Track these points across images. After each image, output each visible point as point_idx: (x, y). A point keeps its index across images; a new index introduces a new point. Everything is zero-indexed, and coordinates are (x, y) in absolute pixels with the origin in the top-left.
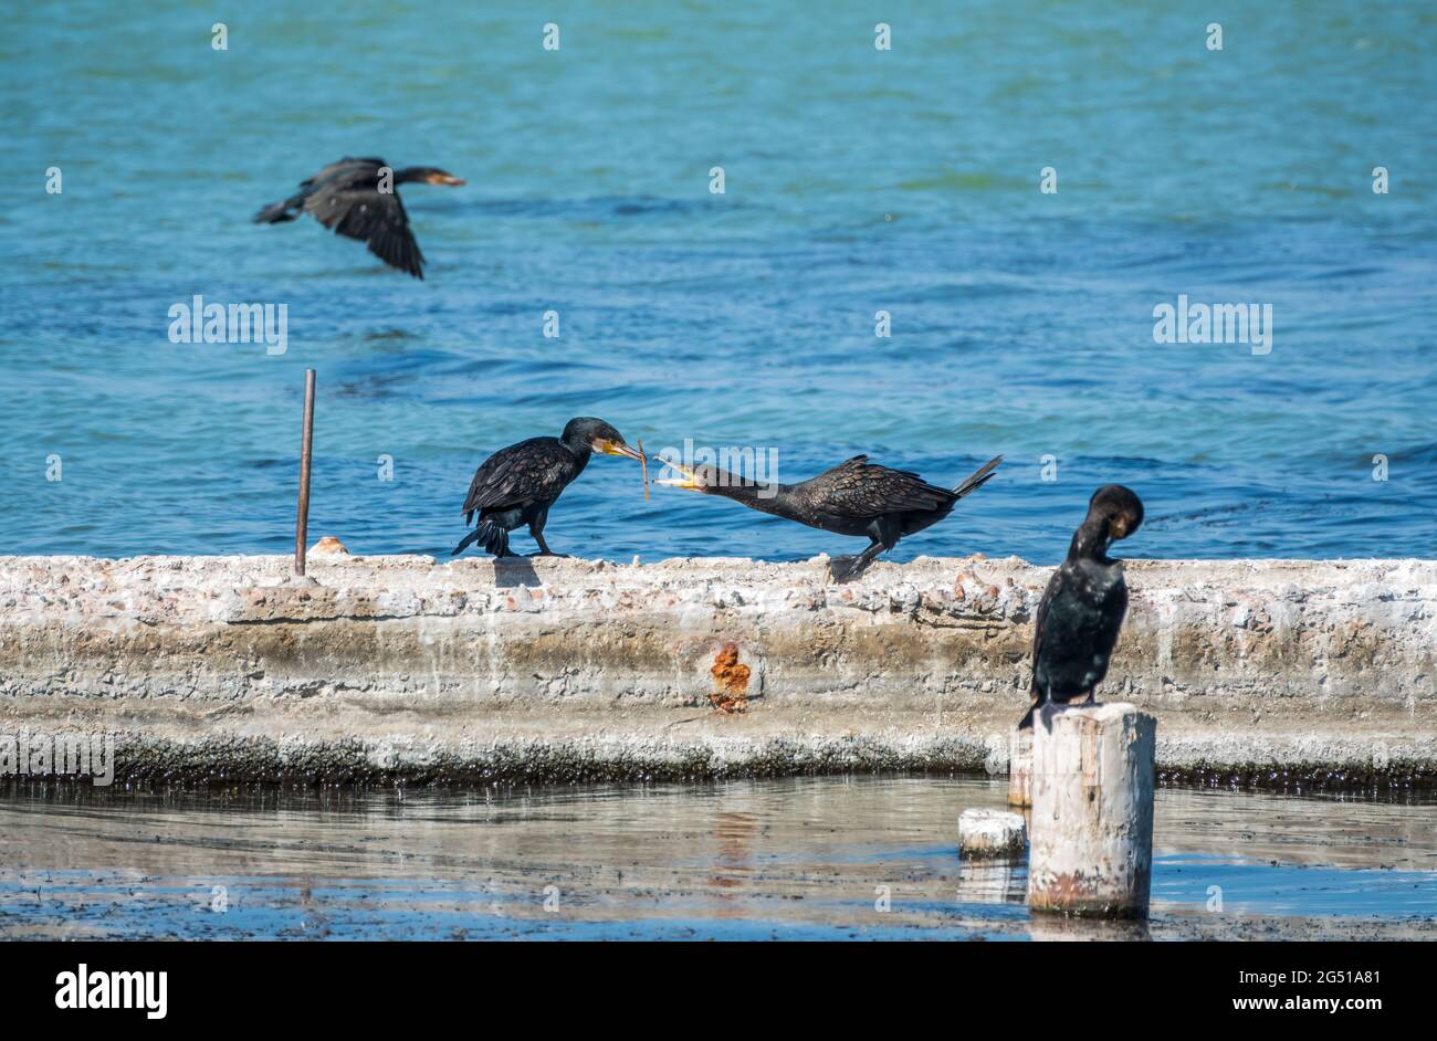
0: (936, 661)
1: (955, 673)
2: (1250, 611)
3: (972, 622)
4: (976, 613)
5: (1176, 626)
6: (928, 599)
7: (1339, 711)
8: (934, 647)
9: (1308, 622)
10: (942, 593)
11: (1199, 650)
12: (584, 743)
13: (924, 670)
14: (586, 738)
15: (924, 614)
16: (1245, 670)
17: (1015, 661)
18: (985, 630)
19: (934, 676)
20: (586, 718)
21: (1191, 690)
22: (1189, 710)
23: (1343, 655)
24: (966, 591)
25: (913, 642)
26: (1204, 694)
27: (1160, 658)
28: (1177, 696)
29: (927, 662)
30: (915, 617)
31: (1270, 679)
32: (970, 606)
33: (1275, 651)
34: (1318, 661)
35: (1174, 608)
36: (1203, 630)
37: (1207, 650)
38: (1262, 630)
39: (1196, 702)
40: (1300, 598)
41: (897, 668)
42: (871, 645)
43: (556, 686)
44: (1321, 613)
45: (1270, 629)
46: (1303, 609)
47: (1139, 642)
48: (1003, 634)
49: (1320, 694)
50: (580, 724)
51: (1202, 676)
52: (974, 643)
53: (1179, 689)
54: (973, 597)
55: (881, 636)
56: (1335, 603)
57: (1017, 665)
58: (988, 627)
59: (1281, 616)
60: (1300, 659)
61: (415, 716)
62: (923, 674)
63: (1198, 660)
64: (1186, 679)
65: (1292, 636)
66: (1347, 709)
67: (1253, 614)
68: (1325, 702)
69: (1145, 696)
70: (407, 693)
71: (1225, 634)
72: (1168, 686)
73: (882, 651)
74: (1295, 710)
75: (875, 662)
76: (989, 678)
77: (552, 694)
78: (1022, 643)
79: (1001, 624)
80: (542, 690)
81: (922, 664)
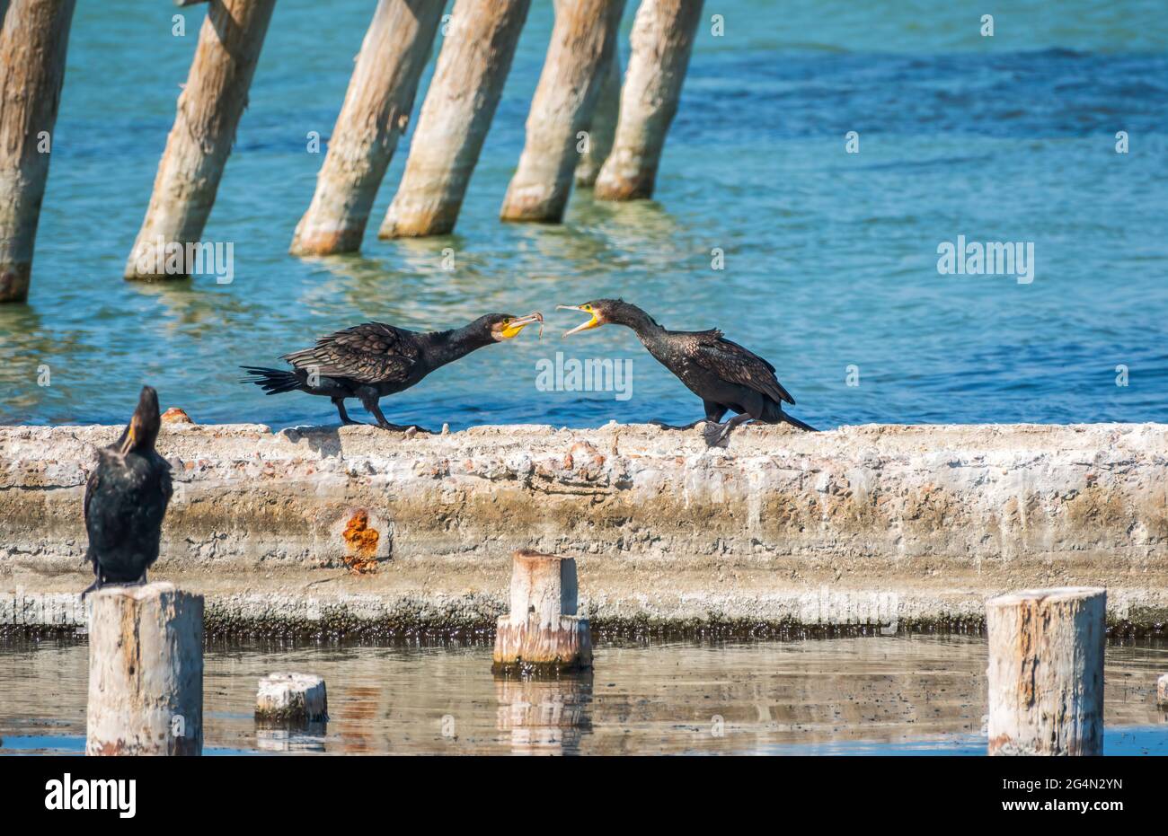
0: (546, 525)
1: (564, 536)
2: (831, 477)
3: (580, 489)
4: (584, 481)
5: (764, 491)
6: (541, 467)
7: (913, 569)
8: (545, 512)
9: (884, 487)
10: (554, 461)
11: (785, 514)
12: (232, 602)
13: (536, 533)
14: (233, 597)
15: (536, 481)
16: (824, 533)
17: (620, 524)
18: (591, 497)
19: (545, 539)
20: (234, 578)
21: (778, 550)
22: (775, 568)
23: (916, 517)
24: (575, 460)
25: (526, 508)
26: (790, 554)
27: (750, 519)
28: (766, 556)
29: (539, 526)
30: (529, 484)
31: (850, 540)
32: (577, 475)
33: (853, 514)
34: (894, 523)
35: (762, 474)
36: (789, 495)
37: (792, 513)
38: (842, 494)
39: (783, 561)
40: (876, 465)
41: (512, 531)
42: (489, 511)
43: (206, 549)
44: (895, 478)
45: (849, 494)
46: (879, 475)
47: (730, 506)
48: (609, 499)
49: (895, 553)
50: (228, 584)
51: (788, 537)
52: (581, 508)
53: (768, 550)
54: (580, 465)
55: (498, 502)
56: (909, 470)
57: (621, 529)
58: (595, 493)
59: (859, 482)
60: (877, 521)
61: (80, 577)
62: (536, 537)
63: (784, 523)
64: (773, 540)
65: (869, 500)
66: (922, 566)
67: (834, 480)
68: (900, 561)
69: (737, 556)
70: (73, 557)
71: (809, 499)
72: (757, 547)
73: (499, 517)
74: (873, 569)
75: (492, 526)
76: (595, 541)
77: (202, 557)
78: (624, 508)
79: (607, 491)
80: (194, 553)
81: (535, 528)
